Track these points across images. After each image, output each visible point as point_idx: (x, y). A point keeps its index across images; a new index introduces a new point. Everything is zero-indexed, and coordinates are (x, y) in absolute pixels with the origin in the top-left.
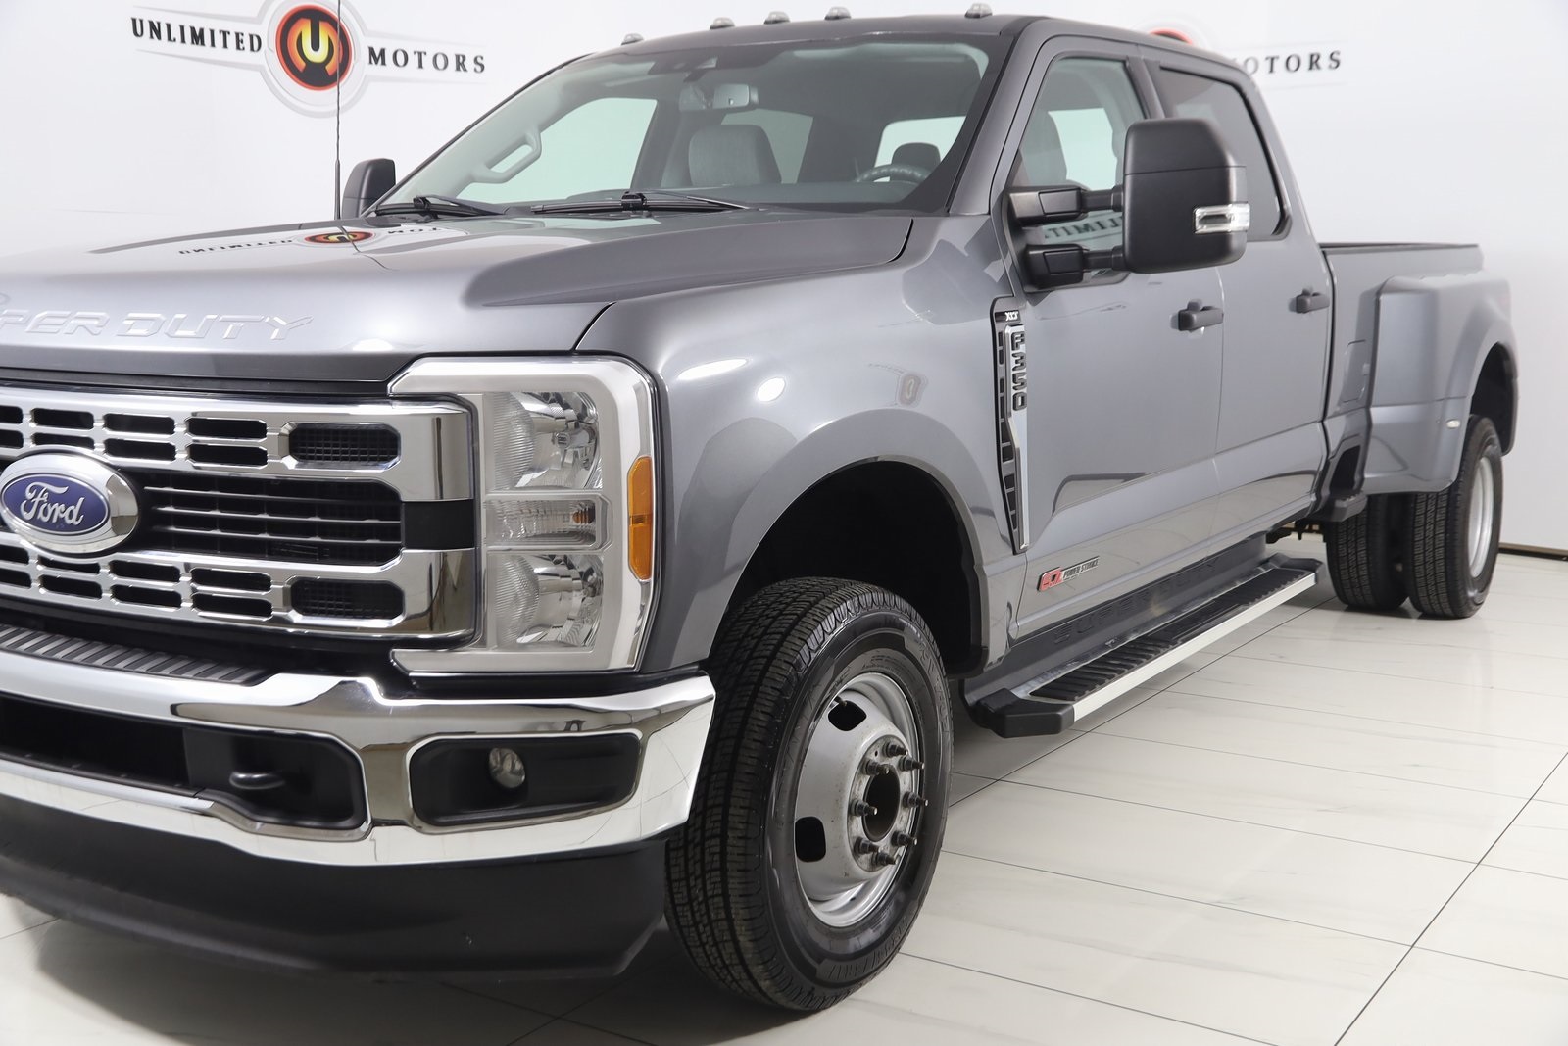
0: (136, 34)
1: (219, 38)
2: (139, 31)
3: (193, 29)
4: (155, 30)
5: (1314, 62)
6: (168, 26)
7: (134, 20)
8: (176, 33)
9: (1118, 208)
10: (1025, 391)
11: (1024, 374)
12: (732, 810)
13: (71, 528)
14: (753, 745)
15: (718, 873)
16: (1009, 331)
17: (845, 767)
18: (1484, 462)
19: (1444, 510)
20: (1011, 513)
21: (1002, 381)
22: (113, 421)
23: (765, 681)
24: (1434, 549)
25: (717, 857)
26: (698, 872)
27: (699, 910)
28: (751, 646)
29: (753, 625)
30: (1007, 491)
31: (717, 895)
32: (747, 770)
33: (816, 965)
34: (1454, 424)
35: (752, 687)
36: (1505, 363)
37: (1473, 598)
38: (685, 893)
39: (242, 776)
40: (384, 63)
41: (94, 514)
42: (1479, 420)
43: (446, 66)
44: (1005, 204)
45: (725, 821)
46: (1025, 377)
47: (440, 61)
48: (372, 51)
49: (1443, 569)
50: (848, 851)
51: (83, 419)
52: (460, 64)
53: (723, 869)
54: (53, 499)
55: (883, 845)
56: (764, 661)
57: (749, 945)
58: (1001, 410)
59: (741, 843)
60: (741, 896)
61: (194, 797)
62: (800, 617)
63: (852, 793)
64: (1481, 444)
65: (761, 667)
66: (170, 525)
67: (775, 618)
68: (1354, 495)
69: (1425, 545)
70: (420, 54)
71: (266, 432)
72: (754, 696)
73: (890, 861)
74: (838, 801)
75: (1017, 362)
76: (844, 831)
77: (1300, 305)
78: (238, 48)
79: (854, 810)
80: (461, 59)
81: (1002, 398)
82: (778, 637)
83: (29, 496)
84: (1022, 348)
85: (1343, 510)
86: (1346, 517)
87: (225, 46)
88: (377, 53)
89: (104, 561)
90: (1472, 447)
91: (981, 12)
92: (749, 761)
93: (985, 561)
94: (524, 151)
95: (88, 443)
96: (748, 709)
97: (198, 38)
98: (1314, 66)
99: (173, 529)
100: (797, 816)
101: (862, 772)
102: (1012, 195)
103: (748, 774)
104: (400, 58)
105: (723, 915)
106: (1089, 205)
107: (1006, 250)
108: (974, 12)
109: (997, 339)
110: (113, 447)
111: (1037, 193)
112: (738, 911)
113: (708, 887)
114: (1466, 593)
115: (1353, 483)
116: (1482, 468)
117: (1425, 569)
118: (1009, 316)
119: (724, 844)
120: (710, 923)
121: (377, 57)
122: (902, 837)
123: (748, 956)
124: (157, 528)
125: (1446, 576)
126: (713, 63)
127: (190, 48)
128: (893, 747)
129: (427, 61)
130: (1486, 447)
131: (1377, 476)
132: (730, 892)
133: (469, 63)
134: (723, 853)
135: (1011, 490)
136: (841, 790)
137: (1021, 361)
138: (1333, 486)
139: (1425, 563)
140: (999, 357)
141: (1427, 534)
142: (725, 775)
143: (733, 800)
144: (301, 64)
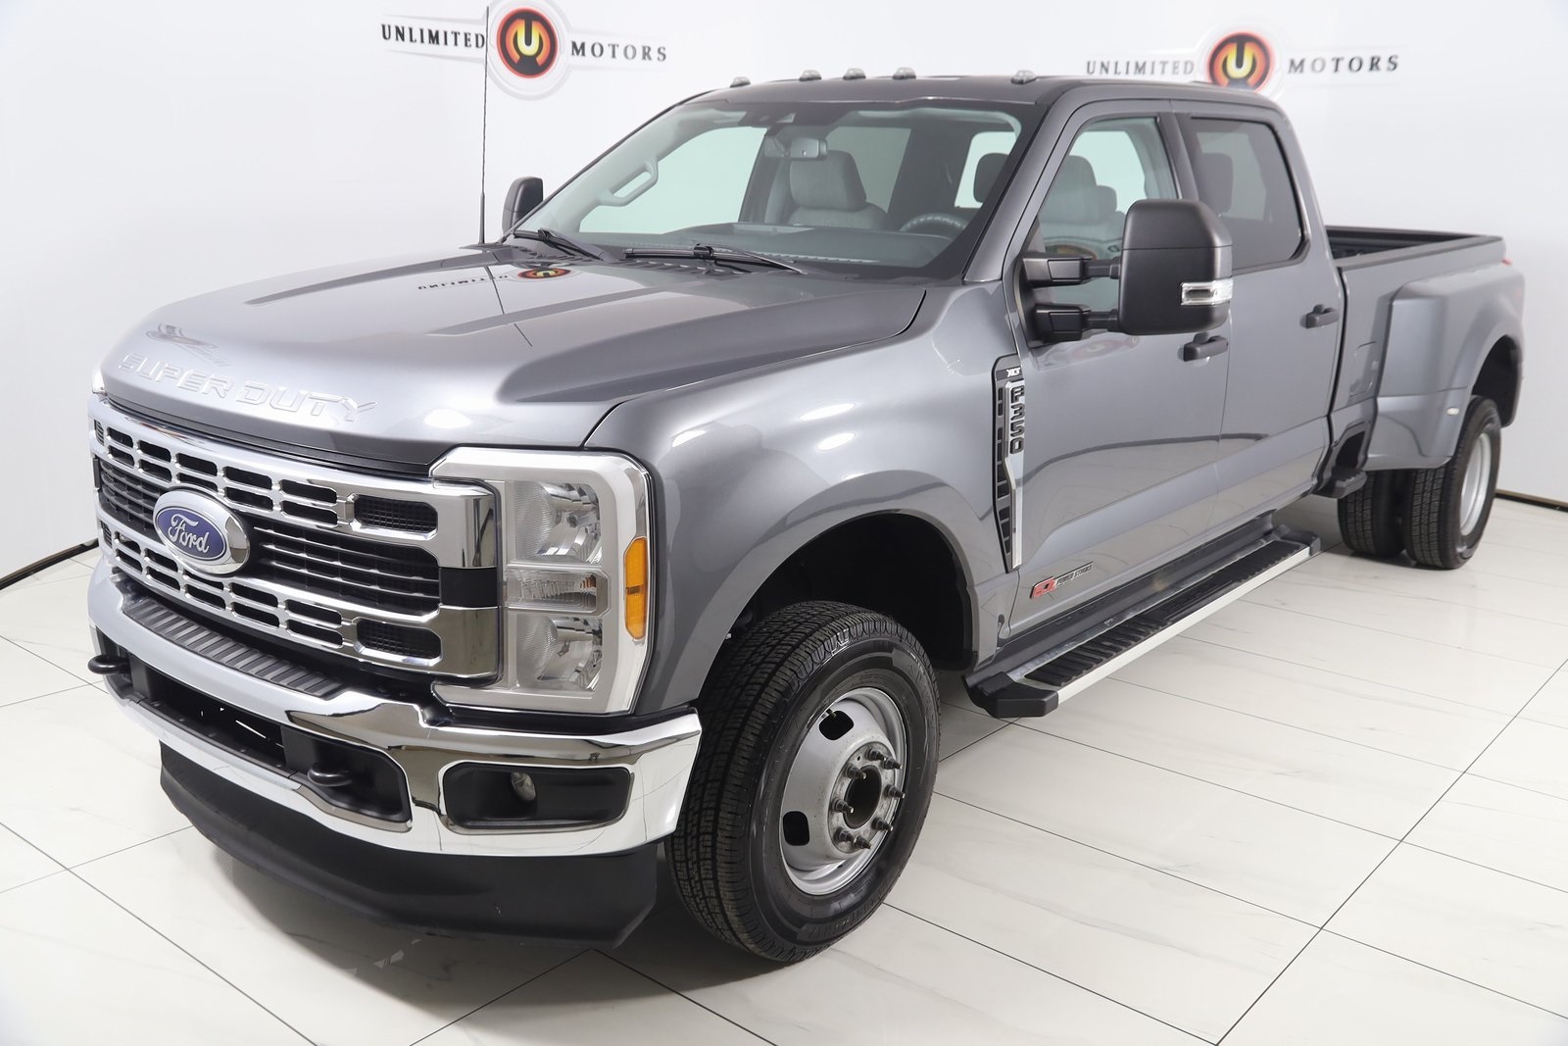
0: (385, 37)
1: (451, 38)
2: (387, 36)
3: (430, 32)
4: (400, 33)
5: (1374, 64)
6: (411, 30)
7: (384, 27)
8: (416, 35)
9: (1115, 277)
10: (1022, 436)
11: (1022, 421)
12: (721, 814)
13: (201, 554)
14: (742, 762)
15: (710, 862)
16: (1010, 386)
17: (829, 772)
18: (1484, 437)
19: (1440, 481)
20: (1004, 540)
21: (1000, 430)
22: (232, 473)
23: (757, 706)
24: (1429, 513)
25: (709, 850)
26: (695, 859)
27: (696, 887)
28: (750, 673)
29: (755, 652)
30: (1000, 523)
31: (709, 879)
32: (736, 783)
33: (795, 929)
34: (1453, 411)
35: (746, 710)
36: (1512, 352)
37: (1461, 554)
38: (685, 872)
39: (317, 774)
40: (583, 54)
41: (216, 547)
42: (1482, 401)
43: (634, 56)
44: (1018, 266)
45: (716, 821)
46: (1023, 425)
47: (630, 52)
48: (574, 45)
49: (1435, 530)
50: (829, 839)
51: (209, 467)
52: (646, 54)
53: (713, 859)
54: (189, 529)
55: (864, 830)
56: (758, 687)
57: (736, 919)
58: (999, 453)
59: (728, 841)
60: (728, 882)
61: (288, 778)
62: (794, 647)
63: (833, 792)
64: (1481, 423)
65: (755, 693)
66: (273, 559)
67: (774, 647)
68: (1354, 476)
69: (1421, 508)
70: (614, 46)
71: (336, 498)
72: (746, 719)
73: (866, 846)
74: (820, 801)
75: (1015, 412)
76: (824, 823)
77: (1309, 322)
78: (466, 45)
79: (834, 807)
80: (647, 50)
81: (1000, 445)
82: (773, 666)
83: (174, 524)
84: (1022, 400)
85: (1342, 489)
86: (1346, 494)
87: (456, 44)
88: (579, 47)
89: (226, 581)
90: (1471, 427)
91: (1025, 79)
92: (738, 775)
93: (976, 583)
94: (645, 178)
95: (213, 487)
96: (741, 730)
97: (434, 38)
98: (1375, 68)
99: (274, 563)
100: (784, 811)
101: (844, 775)
102: (1025, 260)
103: (737, 785)
104: (597, 50)
105: (713, 894)
106: (1090, 274)
107: (1014, 308)
108: (1019, 79)
109: (998, 394)
110: (232, 494)
111: (1046, 260)
112: (726, 894)
113: (702, 872)
114: (1455, 550)
115: (1356, 462)
116: (1481, 441)
117: (1421, 529)
118: (1011, 373)
119: (714, 840)
120: (705, 898)
121: (578, 49)
122: (881, 823)
123: (735, 926)
124: (263, 561)
125: (1438, 537)
126: (790, 119)
127: (428, 47)
128: (874, 753)
129: (619, 52)
130: (1486, 424)
131: (1379, 455)
132: (719, 878)
133: (654, 54)
134: (714, 847)
135: (1006, 520)
136: (823, 791)
137: (1020, 411)
138: (1334, 470)
139: (1420, 524)
140: (998, 409)
141: (1424, 503)
142: (718, 784)
143: (723, 805)
144: (516, 57)
